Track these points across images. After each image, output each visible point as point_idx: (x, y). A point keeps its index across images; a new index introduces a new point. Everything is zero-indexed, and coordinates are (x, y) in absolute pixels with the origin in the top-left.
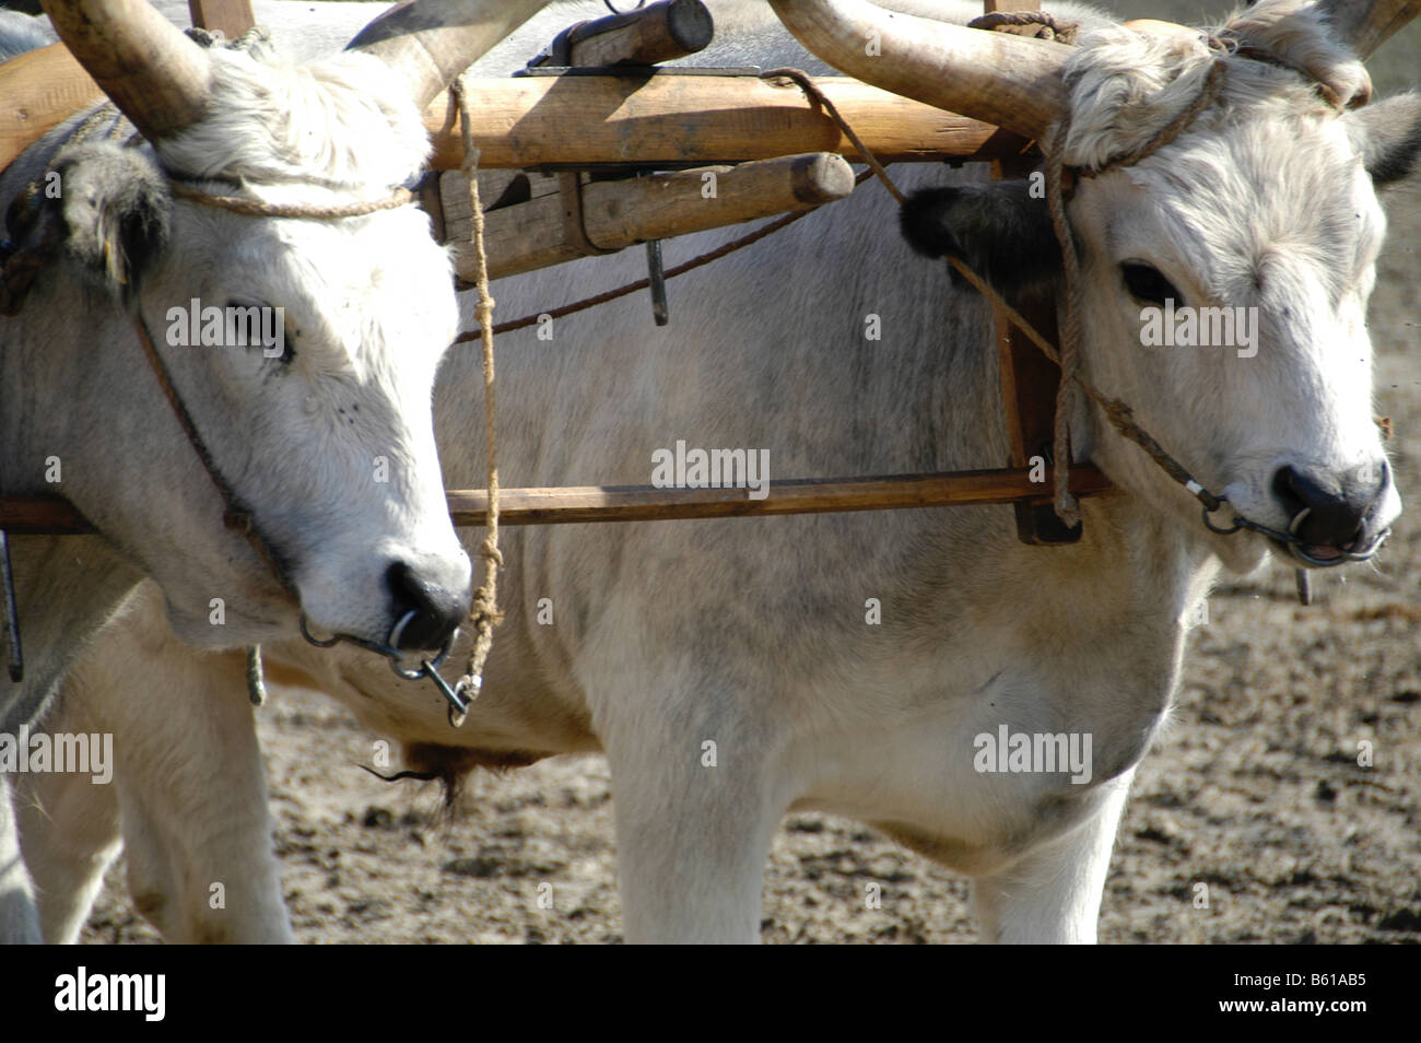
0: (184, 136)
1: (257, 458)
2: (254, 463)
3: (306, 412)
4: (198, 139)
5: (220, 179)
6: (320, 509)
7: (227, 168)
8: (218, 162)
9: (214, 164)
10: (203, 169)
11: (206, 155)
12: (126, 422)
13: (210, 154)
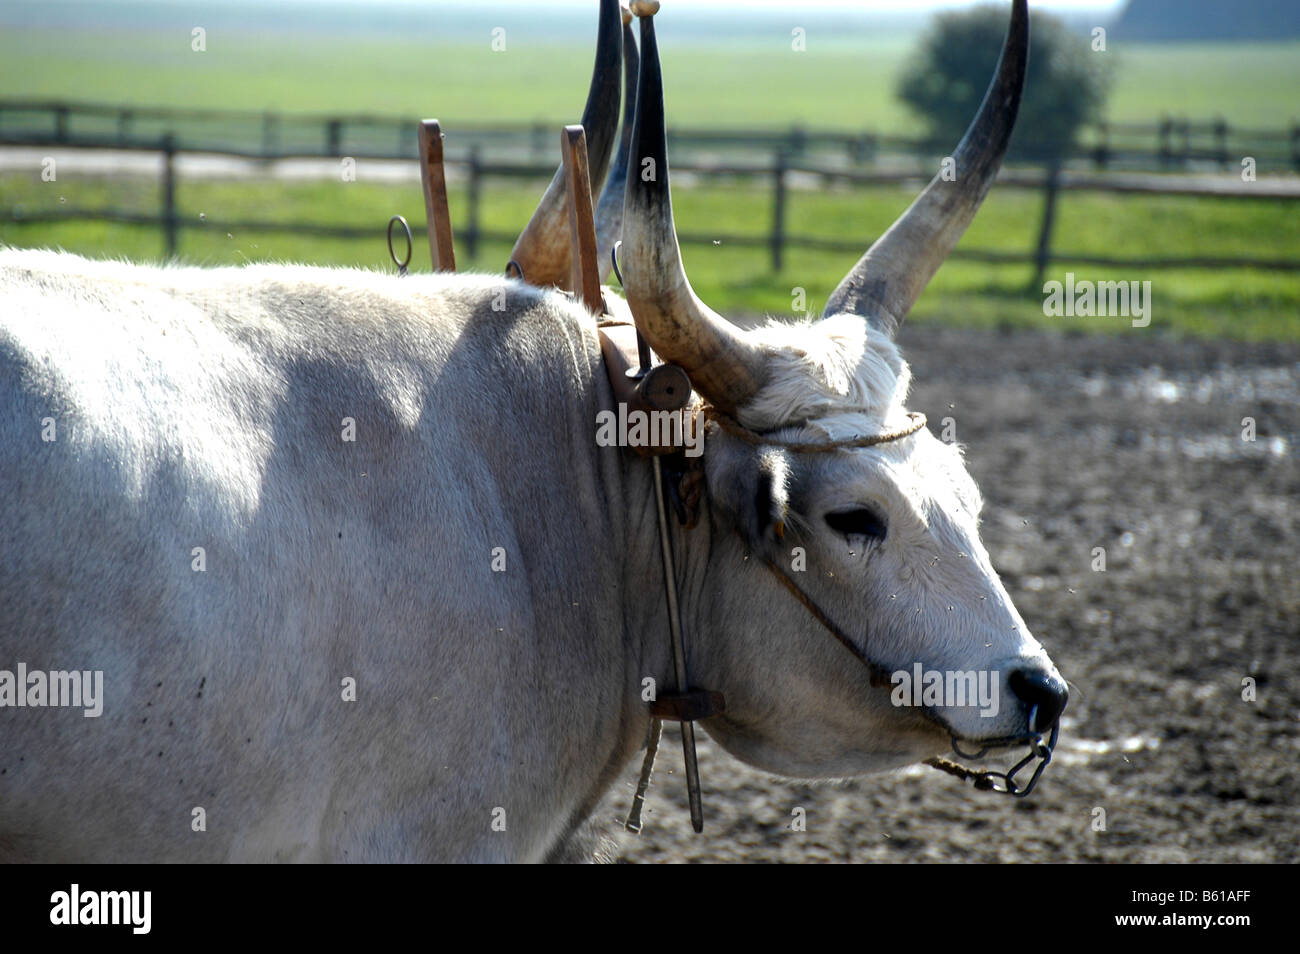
0: (756, 399)
1: (872, 625)
2: (872, 632)
3: (902, 580)
4: (767, 399)
5: (789, 425)
6: (935, 653)
7: (793, 414)
8: (785, 412)
9: (783, 415)
10: (776, 420)
11: (773, 410)
12: (752, 634)
13: (777, 408)
